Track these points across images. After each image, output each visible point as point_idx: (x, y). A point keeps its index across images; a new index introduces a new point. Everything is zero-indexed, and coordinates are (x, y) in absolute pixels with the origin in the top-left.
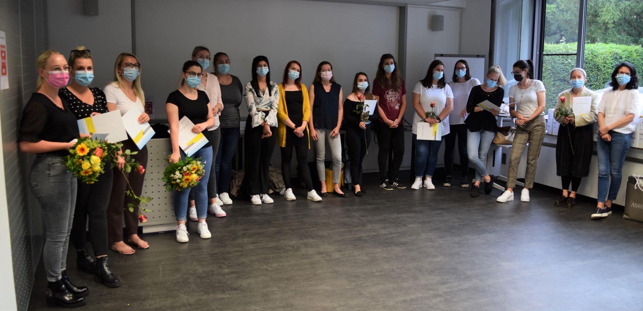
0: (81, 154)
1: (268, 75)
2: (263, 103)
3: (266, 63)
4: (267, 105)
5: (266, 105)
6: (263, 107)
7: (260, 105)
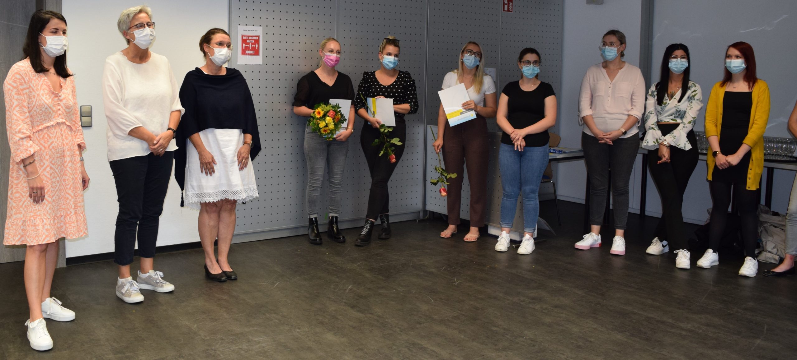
0: (318, 116)
1: (686, 72)
2: (667, 111)
3: (685, 54)
4: (673, 116)
5: (671, 115)
6: (667, 118)
7: (664, 114)
